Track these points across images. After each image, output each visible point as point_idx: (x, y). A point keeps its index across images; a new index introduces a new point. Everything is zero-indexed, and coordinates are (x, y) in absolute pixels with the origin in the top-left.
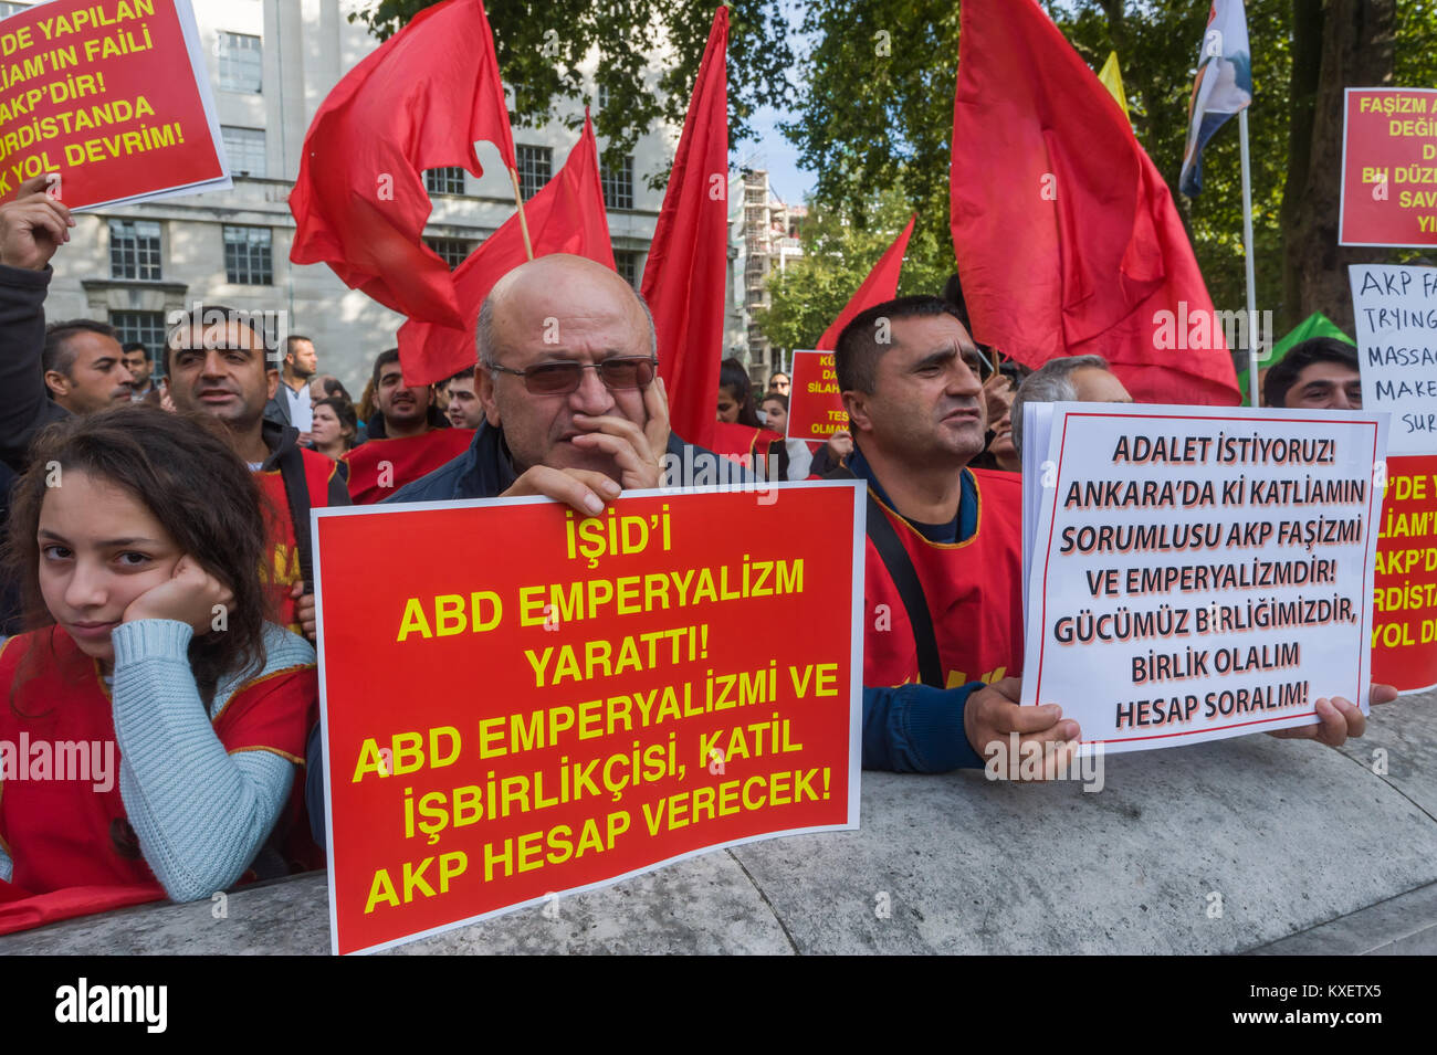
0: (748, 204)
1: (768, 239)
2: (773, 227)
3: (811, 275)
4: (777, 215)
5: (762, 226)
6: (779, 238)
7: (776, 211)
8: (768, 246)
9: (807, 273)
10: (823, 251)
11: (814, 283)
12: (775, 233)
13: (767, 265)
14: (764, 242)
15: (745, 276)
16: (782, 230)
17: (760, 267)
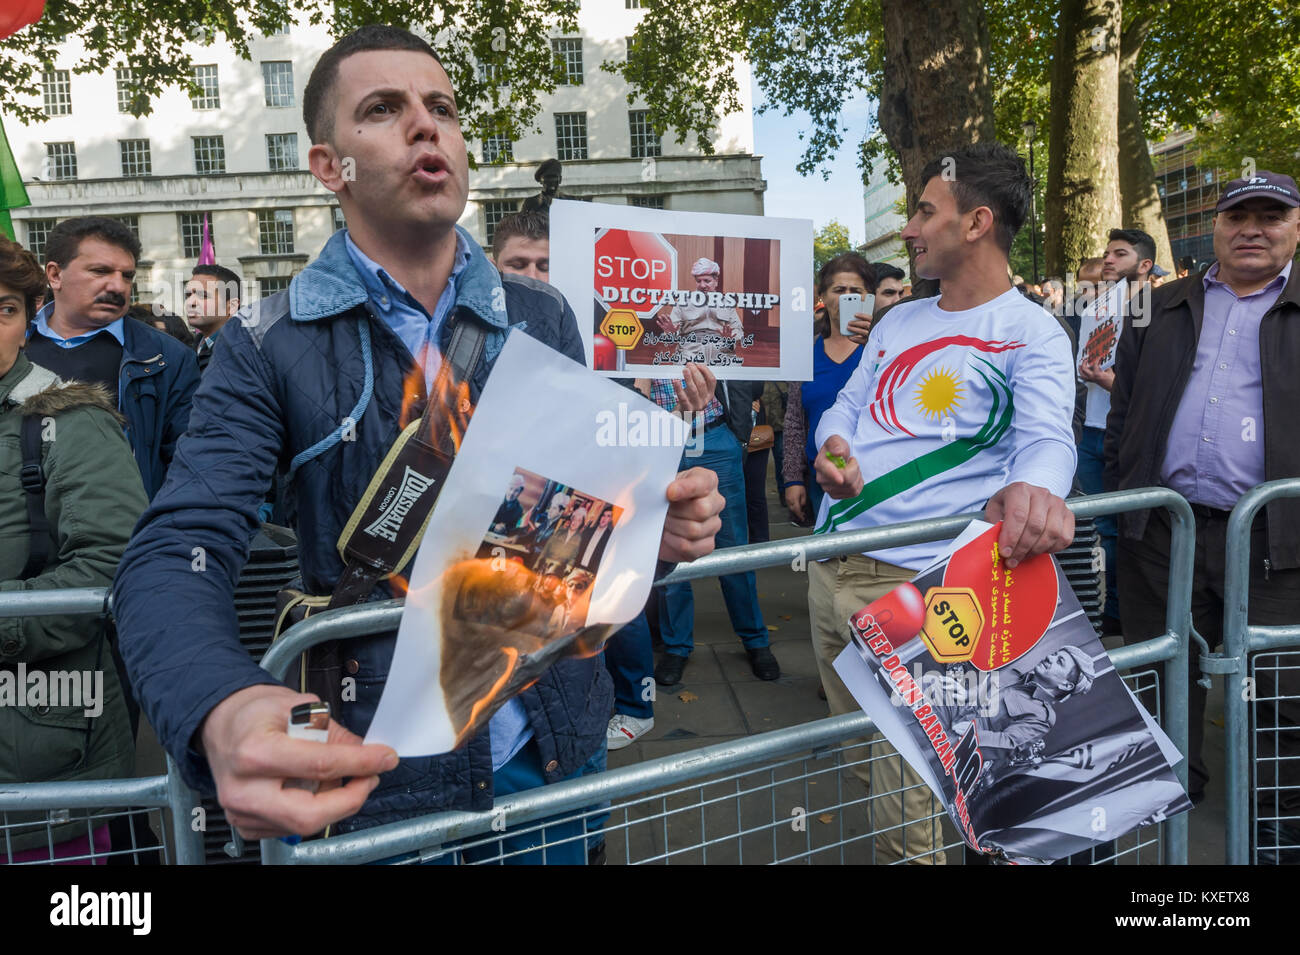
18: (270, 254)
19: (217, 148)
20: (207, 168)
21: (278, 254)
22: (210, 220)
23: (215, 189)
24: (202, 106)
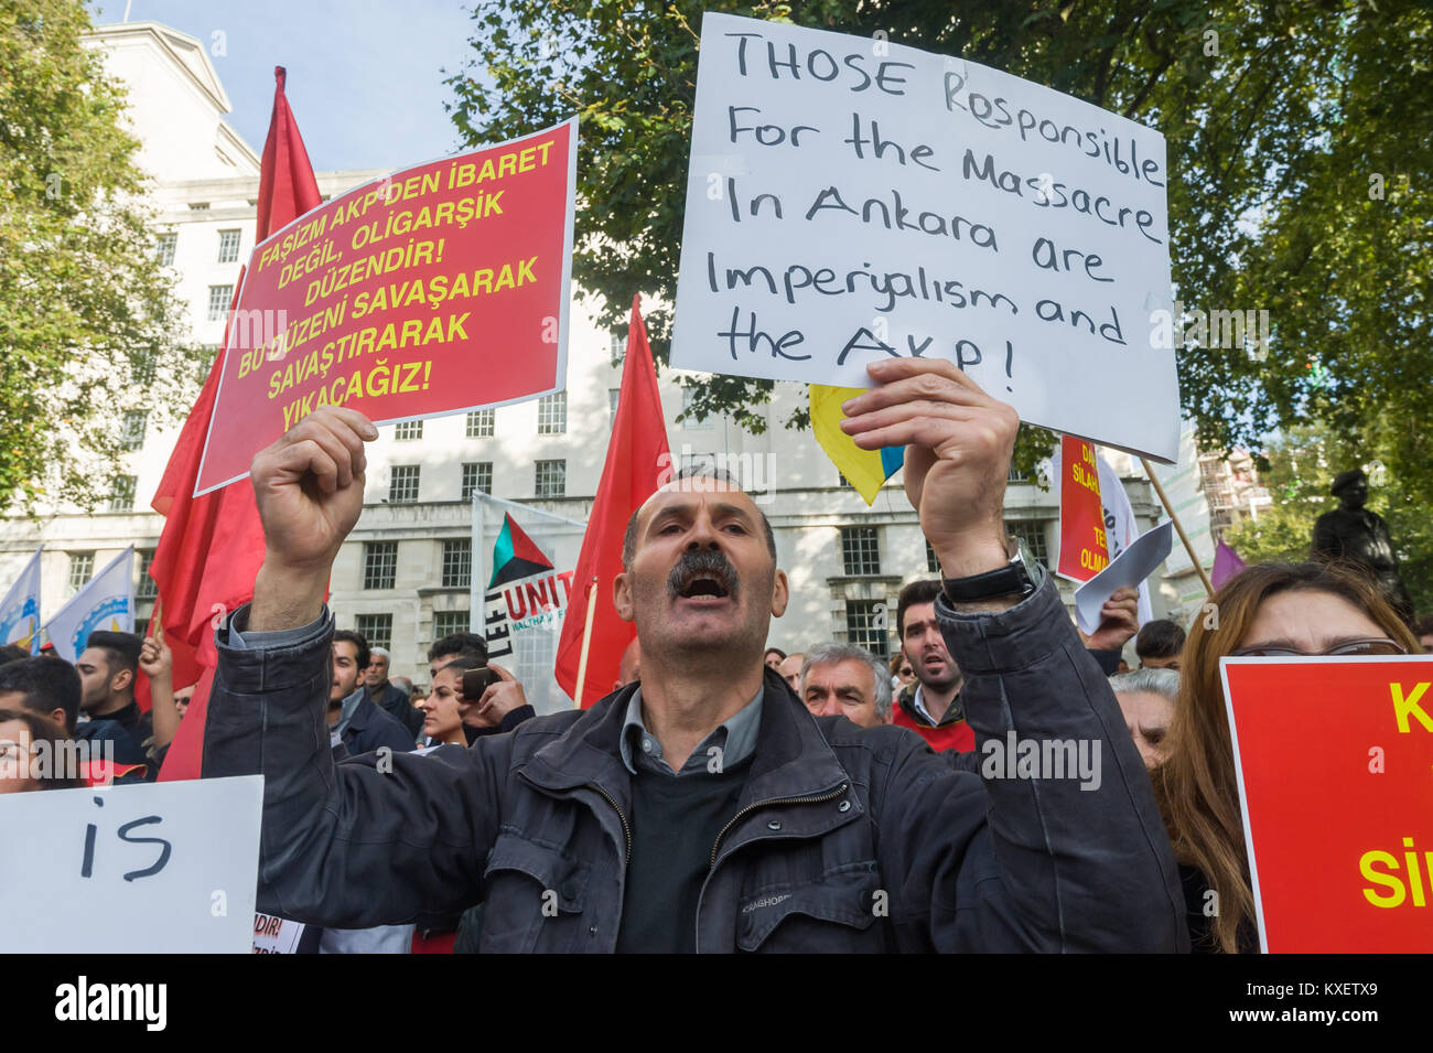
0: (1203, 458)
1: (1233, 490)
2: (1238, 478)
3: (1283, 526)
4: (1239, 466)
5: (1223, 479)
6: (1246, 488)
7: (1239, 462)
8: (1234, 498)
9: (1277, 523)
10: (1296, 498)
11: (1289, 533)
12: (1240, 484)
13: (1236, 518)
14: (1229, 495)
15: (1212, 532)
16: (1250, 480)
17: (1228, 521)
18: (450, 587)
19: (413, 477)
20: (400, 497)
21: (459, 587)
22: (395, 551)
23: (405, 518)
24: (405, 437)
